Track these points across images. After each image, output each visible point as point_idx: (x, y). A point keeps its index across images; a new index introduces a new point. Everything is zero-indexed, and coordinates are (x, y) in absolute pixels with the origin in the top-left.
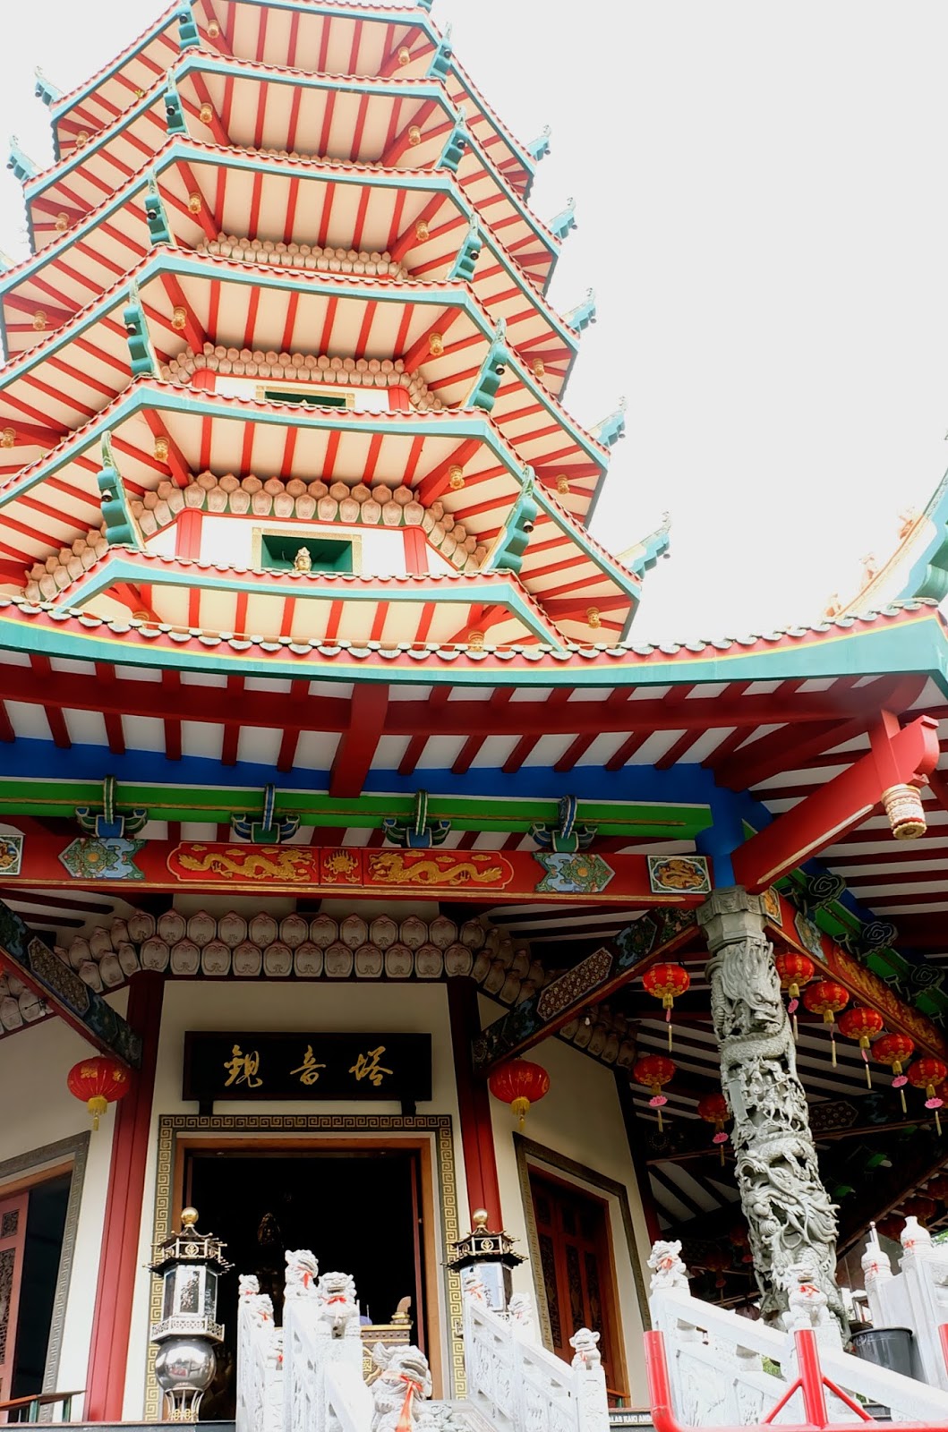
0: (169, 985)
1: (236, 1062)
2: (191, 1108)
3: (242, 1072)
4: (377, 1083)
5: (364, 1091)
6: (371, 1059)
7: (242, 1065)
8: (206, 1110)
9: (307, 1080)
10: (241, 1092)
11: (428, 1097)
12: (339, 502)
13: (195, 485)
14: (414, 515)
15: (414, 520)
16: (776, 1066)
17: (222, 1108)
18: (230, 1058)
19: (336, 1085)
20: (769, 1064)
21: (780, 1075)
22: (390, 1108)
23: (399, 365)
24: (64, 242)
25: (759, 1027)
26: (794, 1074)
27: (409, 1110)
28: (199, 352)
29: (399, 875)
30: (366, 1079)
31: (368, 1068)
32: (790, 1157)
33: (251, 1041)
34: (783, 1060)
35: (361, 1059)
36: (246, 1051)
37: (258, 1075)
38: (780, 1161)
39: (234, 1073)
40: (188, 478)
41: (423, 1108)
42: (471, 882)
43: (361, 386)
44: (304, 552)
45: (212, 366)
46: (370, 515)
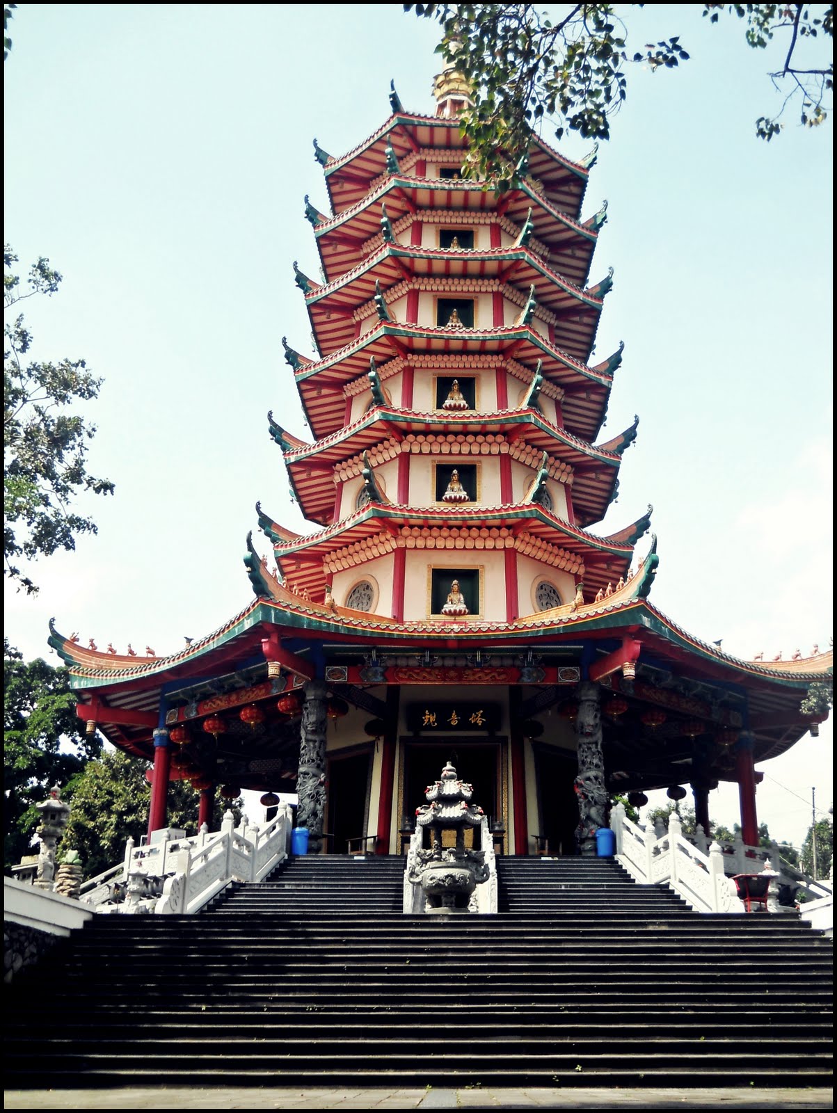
1: (427, 717)
2: (411, 734)
3: (429, 720)
4: (480, 724)
5: (475, 727)
6: (477, 715)
7: (430, 718)
8: (416, 735)
9: (453, 723)
10: (429, 728)
11: (499, 729)
12: (470, 445)
13: (405, 441)
14: (505, 449)
15: (505, 451)
16: (594, 746)
17: (423, 734)
18: (425, 715)
19: (464, 725)
20: (590, 746)
21: (594, 749)
22: (484, 733)
23: (501, 357)
24: (340, 286)
26: (599, 749)
27: (493, 734)
28: (406, 357)
29: (472, 678)
30: (476, 723)
32: (592, 777)
33: (432, 706)
34: (596, 744)
35: (474, 715)
36: (430, 711)
37: (435, 722)
39: (426, 721)
40: (402, 438)
41: (497, 734)
42: (496, 680)
43: (483, 368)
44: (455, 471)
45: (412, 364)
46: (485, 450)
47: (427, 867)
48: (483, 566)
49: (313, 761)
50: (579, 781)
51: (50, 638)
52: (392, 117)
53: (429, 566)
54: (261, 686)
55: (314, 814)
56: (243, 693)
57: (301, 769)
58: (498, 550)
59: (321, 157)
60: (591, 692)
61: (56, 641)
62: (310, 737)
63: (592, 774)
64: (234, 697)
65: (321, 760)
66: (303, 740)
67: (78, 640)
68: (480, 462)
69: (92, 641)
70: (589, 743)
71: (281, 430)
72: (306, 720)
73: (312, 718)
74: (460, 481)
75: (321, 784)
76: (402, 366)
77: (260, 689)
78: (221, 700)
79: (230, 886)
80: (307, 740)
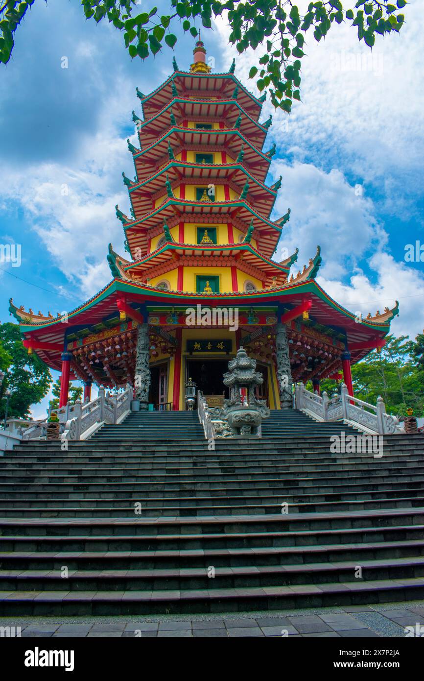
0: (183, 330)
1: (196, 345)
2: (188, 354)
4: (222, 349)
5: (220, 350)
6: (221, 344)
7: (197, 346)
8: (191, 354)
9: (209, 348)
10: (197, 350)
11: (231, 351)
12: (213, 218)
13: (182, 217)
14: (230, 221)
16: (285, 355)
17: (194, 353)
19: (214, 349)
20: (284, 355)
21: (285, 357)
22: (225, 353)
23: (226, 179)
24: (150, 148)
25: (283, 349)
26: (288, 357)
27: (228, 354)
28: (181, 179)
30: (220, 348)
31: (220, 346)
32: (285, 371)
33: (199, 341)
34: (286, 354)
35: (219, 344)
36: (198, 343)
37: (200, 347)
38: (283, 371)
40: (181, 215)
41: (230, 353)
43: (218, 184)
44: (206, 231)
45: (184, 182)
46: (220, 221)
47: (232, 410)
48: (221, 274)
49: (143, 363)
50: (279, 373)
51: (10, 308)
52: (174, 73)
53: (195, 274)
54: (115, 329)
55: (145, 391)
56: (106, 332)
57: (137, 368)
58: (228, 267)
59: (140, 95)
60: (283, 329)
61: (13, 310)
62: (141, 352)
63: (285, 369)
64: (101, 335)
65: (147, 363)
66: (138, 353)
67: (24, 309)
68: (218, 227)
69: (30, 310)
70: (283, 354)
71: (122, 214)
72: (139, 343)
73: (142, 342)
74: (208, 235)
75: (147, 375)
76: (180, 183)
77: (115, 330)
78: (94, 337)
79: (103, 426)
80: (140, 353)
